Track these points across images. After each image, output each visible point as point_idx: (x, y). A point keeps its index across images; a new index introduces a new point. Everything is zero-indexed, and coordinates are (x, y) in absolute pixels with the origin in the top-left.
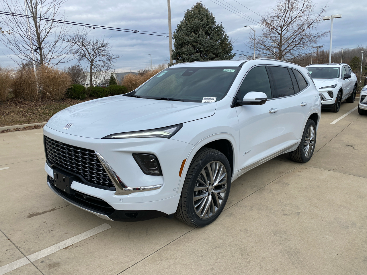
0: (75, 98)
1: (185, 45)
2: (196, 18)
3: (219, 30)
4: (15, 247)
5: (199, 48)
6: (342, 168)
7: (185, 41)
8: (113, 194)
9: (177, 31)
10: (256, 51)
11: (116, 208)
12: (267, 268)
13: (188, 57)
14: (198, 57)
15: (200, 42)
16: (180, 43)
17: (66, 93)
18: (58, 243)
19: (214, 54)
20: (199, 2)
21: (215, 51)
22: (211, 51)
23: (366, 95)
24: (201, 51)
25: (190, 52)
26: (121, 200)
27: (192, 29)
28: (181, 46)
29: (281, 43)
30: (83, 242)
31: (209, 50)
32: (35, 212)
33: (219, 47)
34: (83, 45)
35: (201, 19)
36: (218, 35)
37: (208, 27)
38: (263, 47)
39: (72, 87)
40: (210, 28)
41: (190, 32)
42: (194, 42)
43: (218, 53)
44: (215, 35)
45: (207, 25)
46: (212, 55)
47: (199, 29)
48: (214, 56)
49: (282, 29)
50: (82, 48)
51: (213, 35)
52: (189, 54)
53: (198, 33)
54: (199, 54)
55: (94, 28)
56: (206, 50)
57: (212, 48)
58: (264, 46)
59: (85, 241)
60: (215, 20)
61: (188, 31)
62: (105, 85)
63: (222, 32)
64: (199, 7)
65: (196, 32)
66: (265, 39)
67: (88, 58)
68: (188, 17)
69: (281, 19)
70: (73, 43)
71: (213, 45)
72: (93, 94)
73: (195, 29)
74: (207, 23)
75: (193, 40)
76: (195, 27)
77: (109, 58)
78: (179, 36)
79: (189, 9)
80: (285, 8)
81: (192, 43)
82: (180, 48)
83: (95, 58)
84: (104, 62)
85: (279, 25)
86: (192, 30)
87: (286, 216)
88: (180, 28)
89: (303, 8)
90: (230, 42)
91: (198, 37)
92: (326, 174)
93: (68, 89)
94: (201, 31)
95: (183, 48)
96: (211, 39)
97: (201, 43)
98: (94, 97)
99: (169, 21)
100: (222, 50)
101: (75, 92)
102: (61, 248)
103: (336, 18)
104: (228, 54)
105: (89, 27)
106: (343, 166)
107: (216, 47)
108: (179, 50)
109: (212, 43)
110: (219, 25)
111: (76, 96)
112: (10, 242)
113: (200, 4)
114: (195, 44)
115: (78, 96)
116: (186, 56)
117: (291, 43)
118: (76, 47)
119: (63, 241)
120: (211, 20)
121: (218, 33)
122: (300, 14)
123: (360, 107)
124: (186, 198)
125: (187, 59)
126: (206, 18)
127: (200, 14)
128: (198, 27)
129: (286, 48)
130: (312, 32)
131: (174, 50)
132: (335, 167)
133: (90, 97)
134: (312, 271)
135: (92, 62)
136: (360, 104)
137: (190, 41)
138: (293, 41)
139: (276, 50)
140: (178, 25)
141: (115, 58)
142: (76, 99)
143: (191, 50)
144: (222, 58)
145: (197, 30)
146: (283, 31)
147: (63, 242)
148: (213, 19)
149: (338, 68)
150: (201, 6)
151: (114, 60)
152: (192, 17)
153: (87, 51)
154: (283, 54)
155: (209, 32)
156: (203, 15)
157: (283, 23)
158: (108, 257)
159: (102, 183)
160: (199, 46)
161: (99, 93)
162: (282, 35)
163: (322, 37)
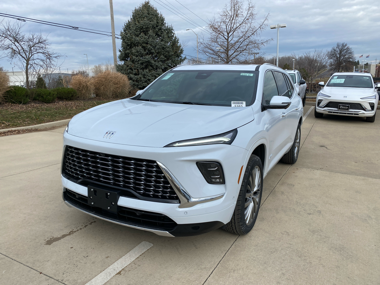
0: (16, 102)
1: (135, 45)
2: (145, 17)
3: (168, 32)
4: (55, 281)
5: (150, 49)
6: (327, 167)
7: (135, 41)
8: (177, 207)
9: (125, 31)
10: (204, 56)
11: (179, 222)
12: (330, 266)
13: (139, 58)
14: (149, 59)
15: (150, 43)
16: (129, 44)
17: (4, 96)
18: (105, 269)
19: (165, 57)
20: (147, 1)
21: (167, 53)
22: (162, 53)
23: (322, 100)
24: (152, 53)
25: (140, 53)
26: (186, 213)
27: (142, 29)
28: (130, 47)
29: (228, 48)
30: (133, 264)
31: (160, 52)
32: (52, 237)
33: (170, 49)
34: (16, 40)
35: (151, 19)
36: (168, 37)
37: (158, 28)
38: (211, 52)
39: (12, 89)
40: (160, 29)
41: (139, 32)
42: (144, 42)
43: (170, 56)
44: (166, 36)
45: (157, 26)
46: (164, 57)
47: (149, 30)
48: (166, 59)
49: (228, 35)
50: (14, 44)
51: (164, 36)
52: (139, 55)
53: (148, 34)
54: (150, 56)
55: (24, 21)
56: (157, 52)
57: (163, 51)
58: (213, 50)
59: (134, 262)
60: (165, 22)
61: (137, 31)
62: (31, 87)
63: (172, 34)
64: (147, 6)
65: (146, 33)
66: (213, 44)
67: (23, 56)
68: (137, 16)
69: (227, 25)
70: (3, 37)
71: (165, 47)
72: (38, 98)
73: (145, 29)
74: (157, 24)
75: (143, 41)
76: (144, 27)
77: (49, 57)
78: (127, 36)
79: (137, 8)
80: (230, 14)
81: (141, 44)
82: (128, 49)
83: (32, 55)
84: (42, 60)
85: (226, 31)
86: (142, 31)
87: (311, 215)
88: (128, 27)
89: (248, 16)
90: (180, 45)
91: (149, 39)
92: (318, 174)
93: (7, 92)
94: (151, 32)
95: (133, 49)
96: (162, 40)
97: (152, 45)
98: (39, 101)
99: (111, 19)
100: (173, 53)
101: (15, 95)
102: (113, 275)
103: (281, 27)
104: (179, 57)
105: (19, 19)
106: (327, 165)
107: (168, 50)
108: (128, 51)
109: (163, 45)
110: (169, 27)
111: (18, 99)
112: (45, 276)
113: (148, 3)
114: (146, 46)
115: (19, 100)
116: (136, 58)
117: (237, 49)
118: (7, 42)
119: (109, 266)
120: (160, 21)
121: (168, 35)
122: (244, 20)
123: (317, 110)
124: (240, 206)
125: (137, 60)
126: (155, 18)
127: (149, 14)
128: (147, 28)
129: (233, 54)
130: (256, 39)
131: (122, 50)
132: (321, 167)
133: (34, 101)
134: (366, 263)
135: (28, 60)
136: (317, 107)
137: (140, 42)
138: (239, 47)
139: (223, 55)
140: (126, 24)
141: (56, 57)
142: (17, 104)
143: (141, 51)
144: (173, 61)
145: (147, 31)
146: (229, 36)
147: (111, 267)
148: (163, 20)
149: (293, 75)
150: (150, 6)
151: (54, 59)
152: (140, 17)
153: (22, 47)
154: (231, 59)
155: (159, 33)
156: (152, 15)
157: (229, 29)
158: (172, 277)
159: (160, 197)
160: (150, 47)
161: (45, 96)
162: (229, 41)
163: (265, 44)
